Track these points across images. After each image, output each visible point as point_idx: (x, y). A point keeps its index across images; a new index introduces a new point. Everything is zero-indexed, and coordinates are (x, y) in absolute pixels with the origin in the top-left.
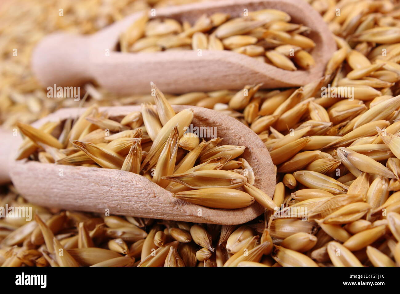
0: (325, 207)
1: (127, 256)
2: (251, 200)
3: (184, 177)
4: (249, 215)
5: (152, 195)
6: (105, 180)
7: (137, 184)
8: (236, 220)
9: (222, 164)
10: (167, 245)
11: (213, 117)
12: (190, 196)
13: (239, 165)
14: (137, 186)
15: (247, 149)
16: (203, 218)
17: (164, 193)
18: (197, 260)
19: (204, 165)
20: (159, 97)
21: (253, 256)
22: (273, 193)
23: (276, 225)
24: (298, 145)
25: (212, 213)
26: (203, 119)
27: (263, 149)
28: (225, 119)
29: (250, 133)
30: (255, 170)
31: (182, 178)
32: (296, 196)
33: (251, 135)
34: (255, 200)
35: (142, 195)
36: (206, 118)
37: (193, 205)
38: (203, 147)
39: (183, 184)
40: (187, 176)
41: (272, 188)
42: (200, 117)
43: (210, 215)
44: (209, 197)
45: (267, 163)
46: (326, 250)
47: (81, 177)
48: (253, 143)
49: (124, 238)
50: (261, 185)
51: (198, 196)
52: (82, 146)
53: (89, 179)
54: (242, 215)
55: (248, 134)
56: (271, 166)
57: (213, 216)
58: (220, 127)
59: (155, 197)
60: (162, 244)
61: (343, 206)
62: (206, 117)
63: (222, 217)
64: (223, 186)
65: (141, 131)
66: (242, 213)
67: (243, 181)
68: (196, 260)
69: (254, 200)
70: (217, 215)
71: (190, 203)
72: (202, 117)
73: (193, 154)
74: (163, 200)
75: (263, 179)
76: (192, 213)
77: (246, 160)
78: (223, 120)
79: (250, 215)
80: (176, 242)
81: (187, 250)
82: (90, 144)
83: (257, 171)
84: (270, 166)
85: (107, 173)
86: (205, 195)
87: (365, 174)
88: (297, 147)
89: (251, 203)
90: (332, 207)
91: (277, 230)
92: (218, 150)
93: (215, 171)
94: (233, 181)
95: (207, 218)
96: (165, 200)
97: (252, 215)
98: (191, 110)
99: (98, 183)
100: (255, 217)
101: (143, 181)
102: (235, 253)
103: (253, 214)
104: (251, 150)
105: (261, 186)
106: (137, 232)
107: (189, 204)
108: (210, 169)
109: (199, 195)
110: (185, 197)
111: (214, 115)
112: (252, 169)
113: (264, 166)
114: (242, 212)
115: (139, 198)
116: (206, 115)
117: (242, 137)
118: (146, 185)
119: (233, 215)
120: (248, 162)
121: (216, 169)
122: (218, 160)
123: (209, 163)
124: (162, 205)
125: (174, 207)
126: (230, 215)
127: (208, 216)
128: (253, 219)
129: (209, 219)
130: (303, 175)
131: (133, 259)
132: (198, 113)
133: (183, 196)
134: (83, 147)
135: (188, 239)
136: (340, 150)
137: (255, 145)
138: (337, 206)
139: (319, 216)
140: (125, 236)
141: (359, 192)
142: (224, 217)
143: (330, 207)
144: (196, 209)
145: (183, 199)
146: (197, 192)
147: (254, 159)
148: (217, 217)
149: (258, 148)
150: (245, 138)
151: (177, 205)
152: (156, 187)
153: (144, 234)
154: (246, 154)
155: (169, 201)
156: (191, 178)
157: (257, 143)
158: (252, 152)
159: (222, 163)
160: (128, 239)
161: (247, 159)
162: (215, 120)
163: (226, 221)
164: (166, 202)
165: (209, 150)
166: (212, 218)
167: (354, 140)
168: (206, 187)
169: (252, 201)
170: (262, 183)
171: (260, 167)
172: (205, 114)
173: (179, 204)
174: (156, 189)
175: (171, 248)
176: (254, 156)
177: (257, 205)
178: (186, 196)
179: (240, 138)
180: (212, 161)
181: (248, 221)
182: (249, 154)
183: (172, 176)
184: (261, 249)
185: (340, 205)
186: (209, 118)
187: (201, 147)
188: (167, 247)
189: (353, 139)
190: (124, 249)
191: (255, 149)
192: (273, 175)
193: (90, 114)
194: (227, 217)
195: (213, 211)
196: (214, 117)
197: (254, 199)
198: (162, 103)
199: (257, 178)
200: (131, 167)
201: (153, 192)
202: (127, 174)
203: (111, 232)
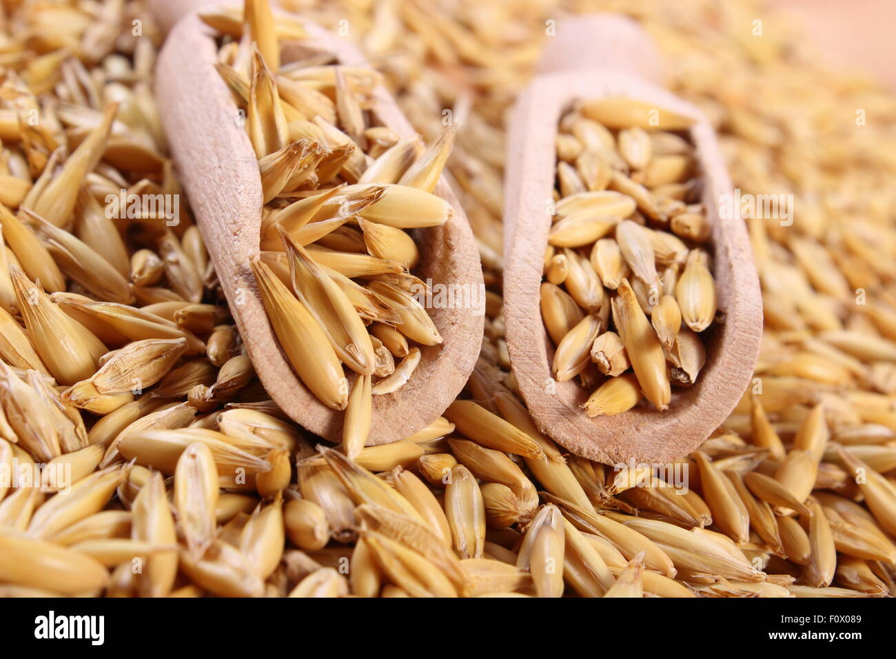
0: (399, 524)
1: (131, 285)
2: (340, 402)
3: (304, 260)
4: (311, 418)
5: (234, 228)
6: (225, 148)
7: (240, 193)
8: (284, 398)
9: (376, 316)
10: (185, 332)
11: (462, 256)
12: (270, 288)
13: (400, 350)
14: (238, 195)
15: (440, 347)
16: (247, 334)
17: (250, 244)
18: (186, 395)
19: (355, 288)
20: (440, 147)
21: (230, 460)
22: (388, 440)
23: (322, 473)
24: (515, 439)
25: (268, 345)
26: (449, 241)
27: (461, 375)
28: (471, 277)
29: (474, 335)
30: (410, 385)
31: (300, 260)
32: (399, 476)
33: (472, 339)
34: (345, 410)
35: (228, 216)
36: (453, 246)
37: (260, 306)
38: (391, 268)
39: (290, 268)
40: (309, 266)
41: (395, 433)
42: (449, 234)
43: (262, 345)
44: (291, 322)
45: (437, 398)
46: (314, 571)
47: (214, 116)
48: (459, 351)
49: (168, 269)
50: (386, 408)
51: (280, 301)
52: (260, 72)
53: (216, 128)
54: (302, 404)
55: (469, 332)
56: (437, 408)
57: (263, 351)
58: (453, 279)
59: (235, 234)
60: (181, 321)
61: (422, 555)
62: (453, 244)
63: (272, 368)
64: (332, 336)
65: (350, 150)
66: (306, 402)
67: (365, 367)
68: (185, 393)
69: (343, 408)
70: (269, 357)
71: (261, 298)
72: (450, 237)
73: (367, 260)
74: (236, 249)
75: (399, 405)
76: (244, 311)
77: (421, 360)
78: (467, 276)
79: (314, 419)
80: (202, 344)
81: (199, 369)
82: (270, 83)
83: (409, 387)
84: (434, 406)
85: (239, 143)
86: (291, 312)
87: (527, 574)
88: (510, 439)
89: (335, 405)
90: (407, 538)
91: (312, 480)
92: (403, 298)
93: (354, 311)
94: (351, 348)
95: (252, 342)
96: (237, 252)
97: (315, 423)
98: (450, 211)
99: (216, 144)
100: (315, 432)
101: (253, 199)
102: (224, 433)
103: (318, 423)
104: (442, 354)
105: (384, 410)
106: (192, 283)
107: (258, 297)
108: (351, 300)
109: (282, 300)
110: (262, 279)
111: (468, 255)
112: (409, 378)
113: (427, 396)
114: (307, 400)
115: (223, 217)
116: (458, 242)
117: (457, 325)
118: (248, 208)
119: (290, 388)
120: (420, 365)
121: (359, 309)
122: (383, 307)
123: (365, 294)
124: (230, 257)
125: (236, 274)
126: (285, 381)
127: (256, 343)
128: (311, 429)
129: (251, 347)
130: (462, 477)
131: (130, 298)
132: (455, 228)
133: (262, 275)
134: (258, 76)
135: (216, 357)
136: (552, 510)
137: (457, 357)
138: (414, 545)
139: (375, 524)
140: (174, 270)
141: (477, 578)
142: (275, 373)
143: (406, 534)
144: (255, 313)
145: (257, 280)
146: (287, 295)
147: (428, 371)
148: (265, 360)
149: (455, 365)
150: (459, 332)
151: (241, 278)
152: (254, 224)
153: (197, 297)
154: (430, 352)
155: (241, 260)
156: (309, 274)
157: (464, 358)
158: (441, 358)
159: (378, 316)
160: (171, 277)
161: (425, 360)
162: (457, 261)
163: (269, 380)
164: (236, 256)
165: (396, 285)
166: (259, 351)
167: (598, 533)
168: (310, 309)
169: (340, 405)
170: (391, 409)
171: (421, 388)
172: (460, 241)
173: (246, 279)
174: (250, 227)
175: (183, 339)
176: (434, 367)
177: (339, 417)
178: (265, 279)
179: (453, 324)
180: (372, 298)
181: (299, 422)
182: (434, 358)
183: (292, 240)
184: (248, 463)
185: (421, 548)
186: (456, 250)
187: (390, 266)
188: (180, 332)
189: (598, 529)
190: (141, 272)
191: (448, 359)
192: (423, 421)
193: (358, 77)
194: (279, 378)
195: (273, 345)
196: (463, 258)
197: (346, 406)
198: (432, 159)
199: (395, 397)
200: (270, 169)
201: (242, 226)
202: (252, 170)
203: (169, 245)
